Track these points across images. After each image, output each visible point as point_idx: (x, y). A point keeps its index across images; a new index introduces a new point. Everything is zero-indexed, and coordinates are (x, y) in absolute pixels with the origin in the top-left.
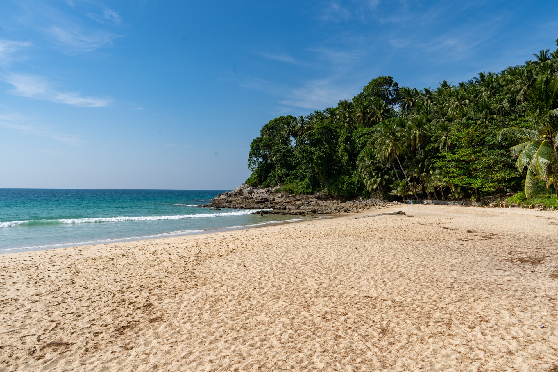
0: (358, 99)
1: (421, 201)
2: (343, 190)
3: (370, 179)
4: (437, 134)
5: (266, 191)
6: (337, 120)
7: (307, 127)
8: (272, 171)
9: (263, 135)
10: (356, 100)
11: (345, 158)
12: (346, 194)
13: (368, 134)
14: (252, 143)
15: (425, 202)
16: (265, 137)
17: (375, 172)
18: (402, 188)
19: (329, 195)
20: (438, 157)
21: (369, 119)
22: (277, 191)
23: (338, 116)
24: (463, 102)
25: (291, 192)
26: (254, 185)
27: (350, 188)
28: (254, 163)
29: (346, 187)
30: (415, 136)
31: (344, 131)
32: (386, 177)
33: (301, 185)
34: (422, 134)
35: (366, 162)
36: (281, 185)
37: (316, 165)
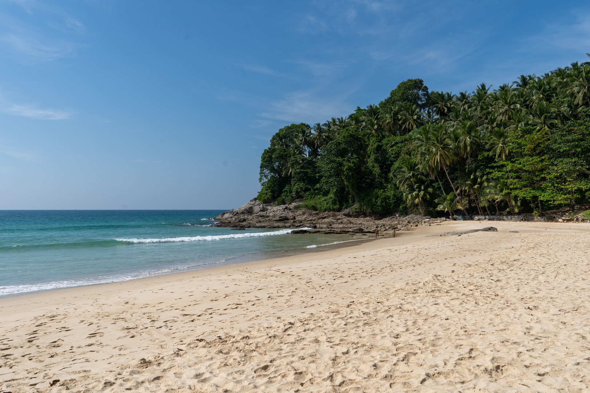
0: (385, 104)
1: (471, 217)
2: (378, 206)
3: (410, 193)
4: (491, 141)
5: (284, 208)
6: (363, 127)
7: (326, 136)
8: (288, 185)
9: (273, 144)
10: (383, 105)
11: (377, 170)
12: (380, 210)
13: (402, 142)
14: (263, 154)
15: (476, 218)
16: (276, 147)
17: (417, 185)
18: (449, 202)
19: (361, 211)
20: (493, 167)
21: (401, 126)
22: (297, 208)
23: (364, 123)
24: (512, 107)
25: (314, 208)
26: (267, 202)
27: (385, 203)
28: (266, 176)
29: (381, 203)
30: (465, 143)
31: (373, 139)
32: (430, 190)
33: (325, 200)
34: (474, 142)
35: (405, 174)
36: (300, 201)
37: (346, 177)
